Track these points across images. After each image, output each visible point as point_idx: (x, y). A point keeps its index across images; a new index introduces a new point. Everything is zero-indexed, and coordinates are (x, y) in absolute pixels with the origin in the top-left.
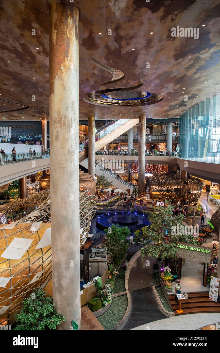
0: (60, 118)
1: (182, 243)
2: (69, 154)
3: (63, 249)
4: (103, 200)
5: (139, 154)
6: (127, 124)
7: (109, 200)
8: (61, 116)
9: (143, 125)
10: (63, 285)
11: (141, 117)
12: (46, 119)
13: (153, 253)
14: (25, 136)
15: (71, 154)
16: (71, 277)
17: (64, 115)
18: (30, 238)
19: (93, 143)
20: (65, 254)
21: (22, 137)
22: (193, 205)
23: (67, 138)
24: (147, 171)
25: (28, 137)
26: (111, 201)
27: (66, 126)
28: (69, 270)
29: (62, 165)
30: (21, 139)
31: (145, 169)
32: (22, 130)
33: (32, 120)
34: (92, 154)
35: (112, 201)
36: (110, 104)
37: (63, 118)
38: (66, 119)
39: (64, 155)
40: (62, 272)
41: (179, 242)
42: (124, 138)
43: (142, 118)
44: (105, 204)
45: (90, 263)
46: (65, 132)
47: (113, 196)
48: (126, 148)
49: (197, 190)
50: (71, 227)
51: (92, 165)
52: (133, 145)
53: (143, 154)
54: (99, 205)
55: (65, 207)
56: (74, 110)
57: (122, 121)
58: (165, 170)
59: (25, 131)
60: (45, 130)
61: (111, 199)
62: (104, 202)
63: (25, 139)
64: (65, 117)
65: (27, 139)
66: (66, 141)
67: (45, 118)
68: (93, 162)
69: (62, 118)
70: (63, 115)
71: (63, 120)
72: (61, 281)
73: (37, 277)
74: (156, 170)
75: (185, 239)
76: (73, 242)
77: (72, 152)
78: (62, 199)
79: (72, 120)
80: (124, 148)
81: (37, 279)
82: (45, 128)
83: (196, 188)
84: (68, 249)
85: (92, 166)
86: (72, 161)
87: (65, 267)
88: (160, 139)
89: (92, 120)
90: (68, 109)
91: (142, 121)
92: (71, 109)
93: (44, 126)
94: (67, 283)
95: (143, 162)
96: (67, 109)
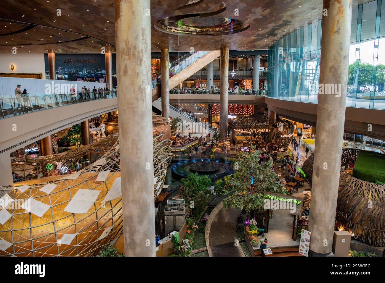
0: (128, 49)
1: (271, 193)
2: (141, 91)
3: (135, 201)
4: (179, 146)
5: (220, 93)
6: (207, 57)
7: (186, 146)
8: (129, 46)
9: (226, 58)
10: (136, 241)
11: (223, 48)
12: (110, 51)
13: (237, 204)
14: (86, 72)
15: (142, 91)
16: (145, 231)
17: (133, 45)
18: (96, 190)
19: (167, 80)
20: (138, 206)
21: (82, 73)
22: (283, 151)
23: (138, 73)
24: (229, 112)
25: (89, 73)
26: (189, 146)
27: (136, 59)
28: (142, 224)
29: (132, 104)
30: (81, 75)
31: (228, 110)
32: (81, 65)
33: (94, 53)
34: (166, 92)
35: (189, 148)
36: (186, 32)
37: (132, 48)
38: (135, 50)
39: (134, 93)
40: (135, 227)
41: (267, 192)
42: (203, 74)
43: (224, 50)
44: (181, 150)
45: (166, 217)
46: (135, 65)
47: (190, 141)
48: (205, 86)
49: (288, 134)
50: (144, 175)
51: (166, 105)
52: (214, 82)
53: (226, 92)
54: (175, 152)
55: (137, 153)
56: (145, 40)
57: (201, 53)
58: (251, 111)
59: (85, 66)
60: (109, 65)
61: (188, 145)
62: (180, 148)
63: (86, 75)
64: (135, 48)
65: (88, 75)
66: (137, 76)
67: (108, 50)
68: (166, 102)
69: (130, 48)
70: (131, 46)
71: (132, 51)
72: (134, 237)
73: (106, 233)
74: (240, 111)
75: (273, 189)
76: (146, 193)
77: (143, 88)
78: (132, 144)
79: (143, 51)
80: (203, 86)
81: (106, 235)
82: (109, 62)
83: (286, 131)
84: (141, 201)
85: (166, 107)
86: (144, 100)
87: (138, 221)
88: (245, 74)
89: (165, 52)
90: (138, 37)
91: (224, 54)
92: (141, 37)
93: (108, 59)
94: (141, 238)
95: (225, 101)
96: (136, 38)
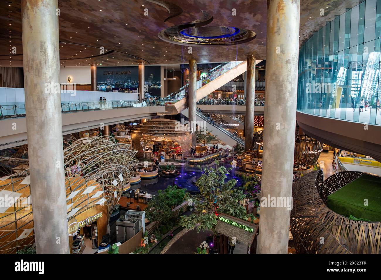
0: (28, 62)
1: (227, 215)
2: (39, 101)
3: (38, 206)
4: (198, 157)
6: (239, 67)
7: (206, 157)
8: (28, 59)
9: (252, 68)
10: (40, 246)
11: (249, 58)
12: (143, 64)
13: (188, 223)
14: (130, 83)
15: (42, 101)
16: (48, 238)
17: (31, 57)
19: (194, 91)
20: (41, 212)
21: (127, 84)
22: (305, 169)
23: (36, 84)
25: (133, 84)
26: (209, 158)
27: (34, 71)
28: (45, 230)
29: (32, 114)
30: (126, 86)
32: (127, 77)
33: (129, 66)
34: (193, 103)
35: (209, 159)
37: (31, 61)
38: (34, 62)
39: (33, 103)
40: (39, 232)
41: (223, 214)
43: (250, 60)
44: (199, 161)
45: (117, 227)
46: (33, 77)
47: (213, 152)
49: (312, 150)
50: (45, 183)
51: (192, 116)
52: (255, 93)
53: (251, 103)
54: (192, 162)
56: (44, 52)
59: (130, 78)
61: (209, 156)
62: (198, 159)
63: (130, 86)
64: (33, 60)
65: (132, 86)
66: (35, 87)
68: (193, 113)
69: (29, 61)
70: (30, 58)
71: (30, 63)
72: (39, 241)
73: (26, 234)
75: (229, 211)
76: (48, 200)
77: (42, 98)
79: (42, 63)
80: (242, 97)
81: (26, 236)
83: (311, 147)
84: (43, 207)
86: (43, 110)
87: (41, 227)
90: (36, 51)
91: (250, 64)
92: (39, 50)
94: (44, 244)
96: (34, 51)
